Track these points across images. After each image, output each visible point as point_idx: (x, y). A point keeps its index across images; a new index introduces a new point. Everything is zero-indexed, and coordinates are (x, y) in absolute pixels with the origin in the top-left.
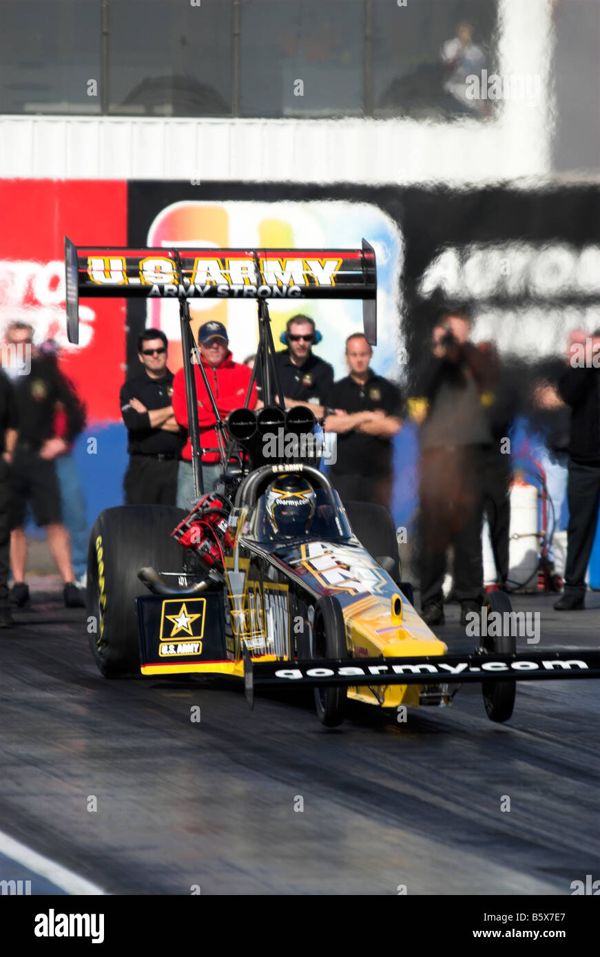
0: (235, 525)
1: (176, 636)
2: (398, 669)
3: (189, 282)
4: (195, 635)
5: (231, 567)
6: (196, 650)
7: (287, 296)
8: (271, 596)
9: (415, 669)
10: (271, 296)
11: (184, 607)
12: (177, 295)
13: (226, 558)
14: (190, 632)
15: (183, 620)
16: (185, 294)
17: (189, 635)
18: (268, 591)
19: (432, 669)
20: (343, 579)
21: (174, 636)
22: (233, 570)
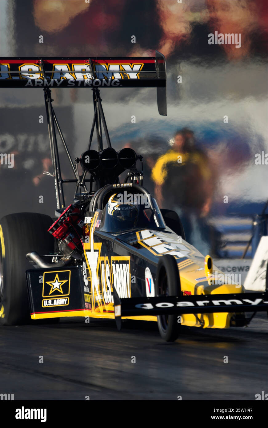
0: (90, 223)
1: (52, 294)
2: (216, 303)
3: (49, 78)
4: (64, 294)
5: (88, 249)
6: (65, 303)
7: (111, 86)
8: (117, 265)
9: (228, 302)
10: (101, 86)
11: (57, 276)
12: (43, 86)
13: (84, 243)
14: (61, 291)
15: (56, 285)
16: (48, 85)
17: (61, 294)
18: (115, 262)
19: (239, 302)
20: (167, 250)
21: (51, 295)
22: (89, 251)
